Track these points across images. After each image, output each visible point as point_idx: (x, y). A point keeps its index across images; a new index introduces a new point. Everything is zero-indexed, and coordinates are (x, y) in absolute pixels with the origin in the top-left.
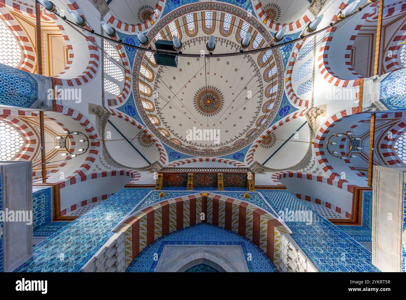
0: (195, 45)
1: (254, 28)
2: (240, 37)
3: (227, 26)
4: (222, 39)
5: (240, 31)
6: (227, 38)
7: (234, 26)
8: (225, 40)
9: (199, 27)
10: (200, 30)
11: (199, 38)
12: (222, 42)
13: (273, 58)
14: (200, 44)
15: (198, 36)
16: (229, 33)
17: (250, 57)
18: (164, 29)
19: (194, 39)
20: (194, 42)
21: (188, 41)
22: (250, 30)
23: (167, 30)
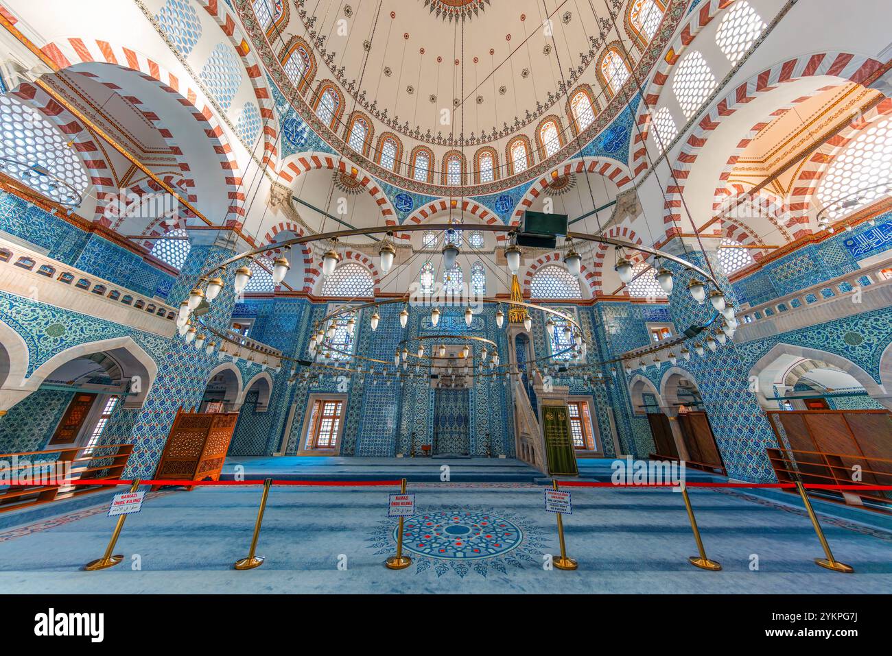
0: (483, 132)
1: (372, 161)
2: (394, 145)
3: (422, 163)
4: (428, 141)
5: (397, 155)
6: (418, 143)
7: (408, 163)
8: (422, 139)
9: (472, 162)
10: (470, 158)
11: (473, 144)
12: (428, 136)
13: (312, 103)
14: (472, 134)
15: (476, 148)
16: (415, 153)
17: (363, 104)
18: (537, 162)
19: (484, 142)
20: (484, 137)
21: (496, 139)
22: (378, 158)
23: (533, 160)
